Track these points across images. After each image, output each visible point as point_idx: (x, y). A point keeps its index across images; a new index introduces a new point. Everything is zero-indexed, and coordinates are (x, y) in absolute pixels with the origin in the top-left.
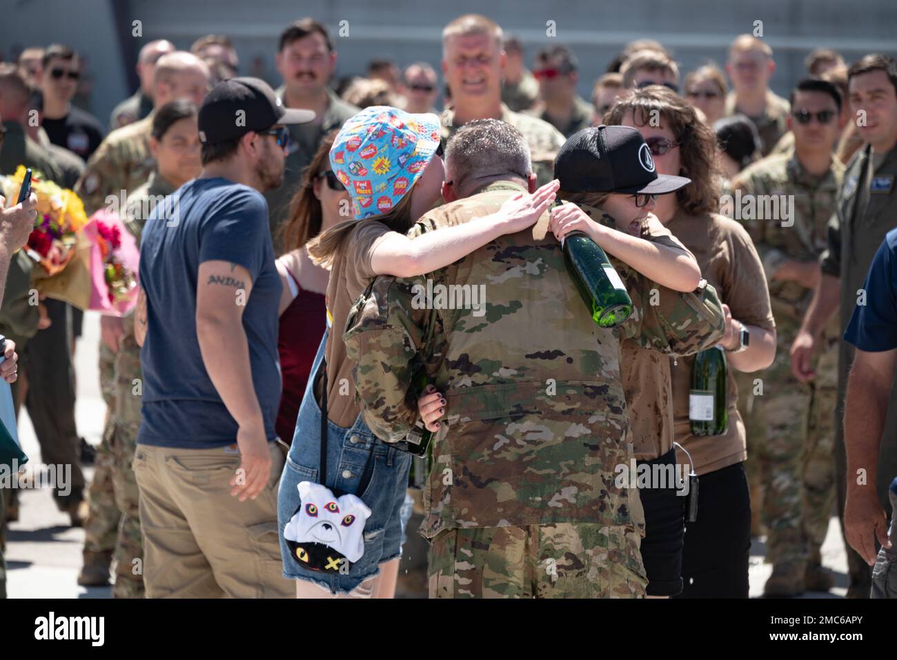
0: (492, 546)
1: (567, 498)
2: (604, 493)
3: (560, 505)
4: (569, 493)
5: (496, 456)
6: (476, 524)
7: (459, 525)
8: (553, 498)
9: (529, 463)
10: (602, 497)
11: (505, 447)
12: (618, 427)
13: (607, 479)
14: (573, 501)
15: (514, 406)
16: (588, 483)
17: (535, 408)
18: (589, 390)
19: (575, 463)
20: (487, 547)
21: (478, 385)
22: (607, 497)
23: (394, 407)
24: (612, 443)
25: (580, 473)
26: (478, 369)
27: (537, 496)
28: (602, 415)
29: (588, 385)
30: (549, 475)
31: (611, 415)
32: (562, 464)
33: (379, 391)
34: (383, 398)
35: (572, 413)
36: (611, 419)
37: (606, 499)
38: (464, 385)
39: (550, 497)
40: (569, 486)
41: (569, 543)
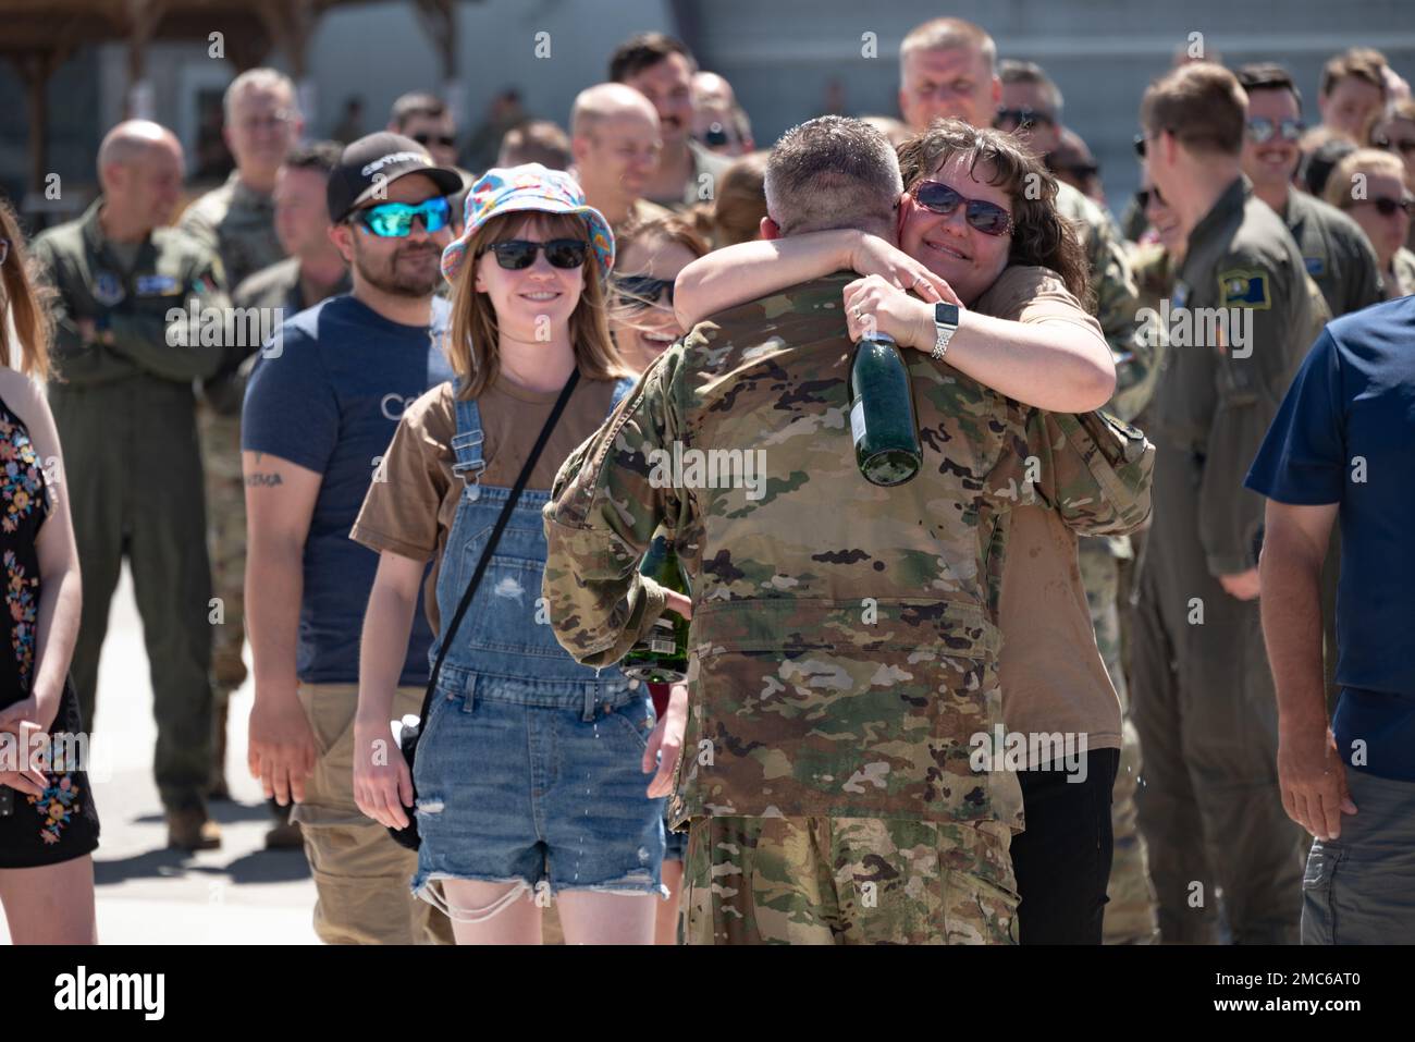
0: (761, 841)
1: (873, 780)
2: (933, 773)
3: (861, 790)
4: (876, 773)
5: (763, 709)
6: (733, 811)
7: (708, 811)
8: (851, 778)
9: (818, 724)
10: (930, 778)
11: (778, 696)
12: (960, 669)
13: (939, 748)
14: (882, 784)
15: (791, 636)
16: (907, 758)
17: (822, 640)
18: (910, 612)
19: (888, 725)
20: (754, 844)
21: (739, 598)
22: (937, 779)
23: (593, 630)
24: (947, 692)
25: (893, 743)
26: (740, 575)
27: (826, 773)
28: (931, 651)
29: (910, 603)
30: (846, 742)
31: (947, 650)
32: (867, 726)
33: (570, 607)
34: (575, 617)
35: (880, 648)
36: (948, 657)
37: (937, 782)
38: (719, 597)
39: (847, 777)
40: (876, 761)
41: (870, 840)
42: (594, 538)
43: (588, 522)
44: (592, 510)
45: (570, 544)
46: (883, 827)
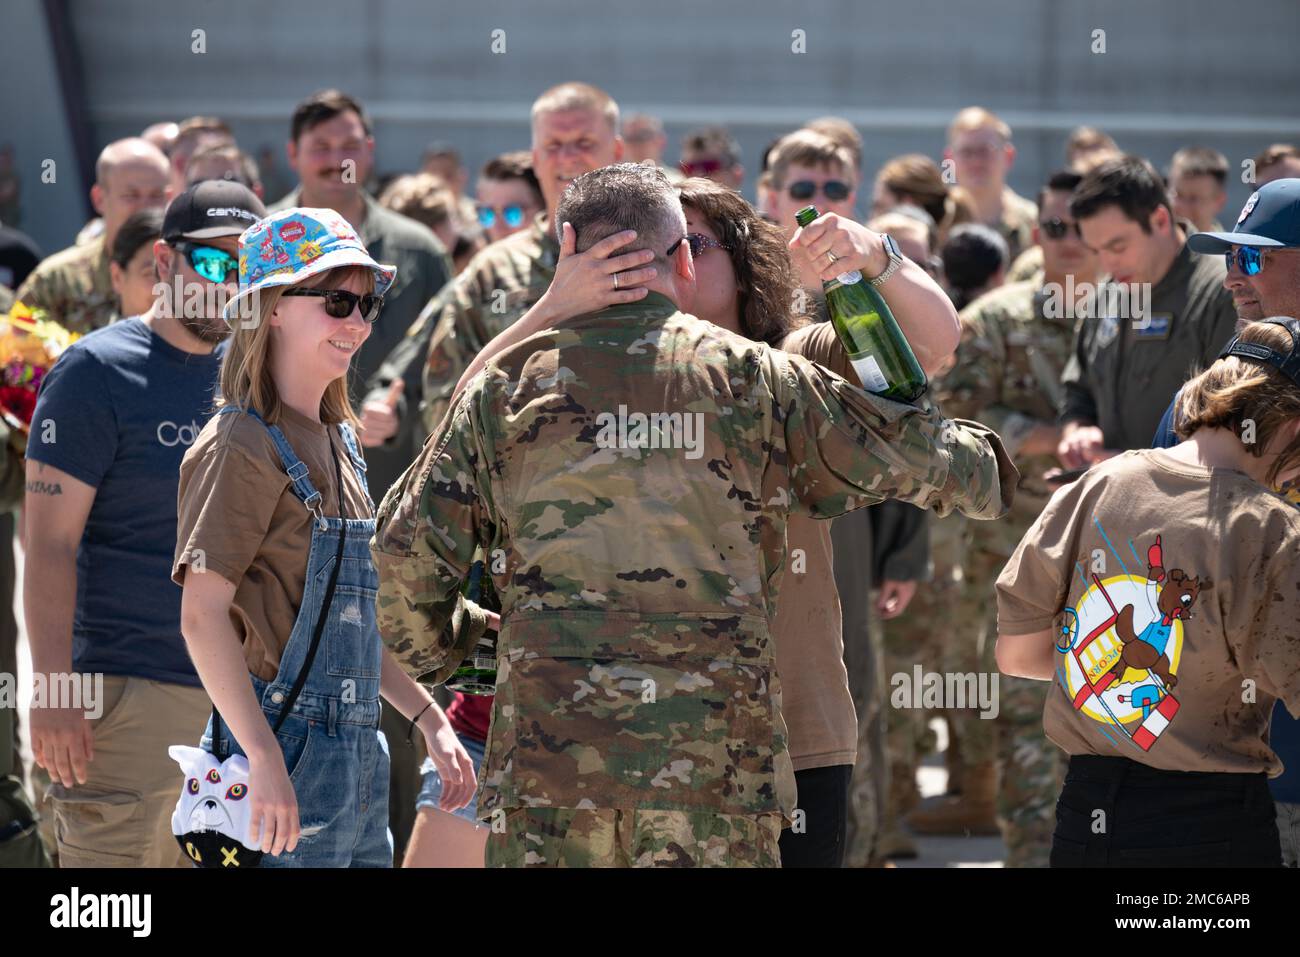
0: (570, 832)
1: (678, 775)
2: (729, 770)
3: (668, 785)
4: (681, 769)
5: (576, 709)
6: (548, 802)
7: (523, 802)
8: (659, 774)
9: (626, 723)
10: (727, 775)
11: (589, 698)
12: (753, 676)
13: (734, 748)
14: (686, 780)
15: (600, 645)
16: (707, 756)
17: (630, 650)
18: (710, 625)
19: (691, 726)
20: (563, 834)
21: (551, 609)
22: (733, 776)
23: (425, 650)
24: (742, 697)
25: (696, 742)
26: (551, 588)
27: (635, 769)
28: (728, 661)
29: (709, 617)
30: (653, 742)
31: (741, 660)
32: (673, 727)
33: (403, 631)
34: (408, 640)
35: (682, 659)
36: (742, 665)
37: (732, 779)
38: (531, 607)
39: (655, 773)
40: (681, 758)
41: (673, 830)
42: (421, 564)
43: (414, 549)
44: (416, 539)
45: (400, 572)
46: (685, 819)
